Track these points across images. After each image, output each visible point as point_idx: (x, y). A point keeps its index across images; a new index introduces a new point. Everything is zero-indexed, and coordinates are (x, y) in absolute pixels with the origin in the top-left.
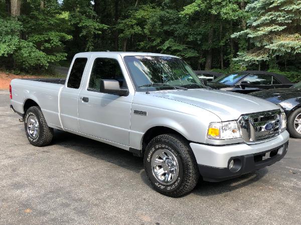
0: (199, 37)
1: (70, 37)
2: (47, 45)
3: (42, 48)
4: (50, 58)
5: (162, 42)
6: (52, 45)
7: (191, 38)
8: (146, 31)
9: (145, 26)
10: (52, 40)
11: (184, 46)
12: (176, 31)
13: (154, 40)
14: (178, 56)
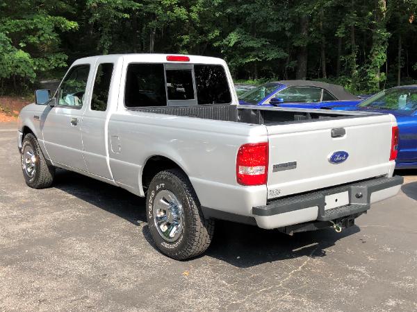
0: (288, 25)
1: (73, 25)
2: (33, 39)
3: (22, 45)
4: (37, 63)
5: (224, 35)
6: (42, 39)
7: (274, 28)
8: (194, 16)
9: (192, 8)
10: (42, 29)
11: (263, 41)
12: (249, 14)
13: (209, 31)
14: (254, 57)
